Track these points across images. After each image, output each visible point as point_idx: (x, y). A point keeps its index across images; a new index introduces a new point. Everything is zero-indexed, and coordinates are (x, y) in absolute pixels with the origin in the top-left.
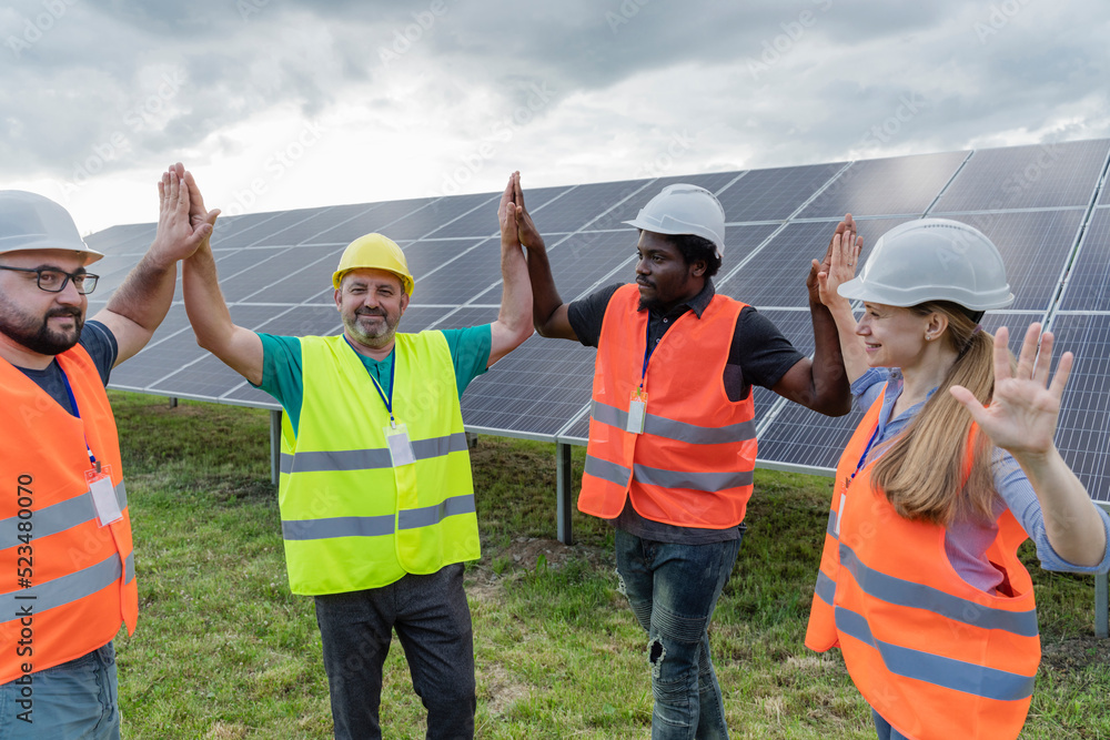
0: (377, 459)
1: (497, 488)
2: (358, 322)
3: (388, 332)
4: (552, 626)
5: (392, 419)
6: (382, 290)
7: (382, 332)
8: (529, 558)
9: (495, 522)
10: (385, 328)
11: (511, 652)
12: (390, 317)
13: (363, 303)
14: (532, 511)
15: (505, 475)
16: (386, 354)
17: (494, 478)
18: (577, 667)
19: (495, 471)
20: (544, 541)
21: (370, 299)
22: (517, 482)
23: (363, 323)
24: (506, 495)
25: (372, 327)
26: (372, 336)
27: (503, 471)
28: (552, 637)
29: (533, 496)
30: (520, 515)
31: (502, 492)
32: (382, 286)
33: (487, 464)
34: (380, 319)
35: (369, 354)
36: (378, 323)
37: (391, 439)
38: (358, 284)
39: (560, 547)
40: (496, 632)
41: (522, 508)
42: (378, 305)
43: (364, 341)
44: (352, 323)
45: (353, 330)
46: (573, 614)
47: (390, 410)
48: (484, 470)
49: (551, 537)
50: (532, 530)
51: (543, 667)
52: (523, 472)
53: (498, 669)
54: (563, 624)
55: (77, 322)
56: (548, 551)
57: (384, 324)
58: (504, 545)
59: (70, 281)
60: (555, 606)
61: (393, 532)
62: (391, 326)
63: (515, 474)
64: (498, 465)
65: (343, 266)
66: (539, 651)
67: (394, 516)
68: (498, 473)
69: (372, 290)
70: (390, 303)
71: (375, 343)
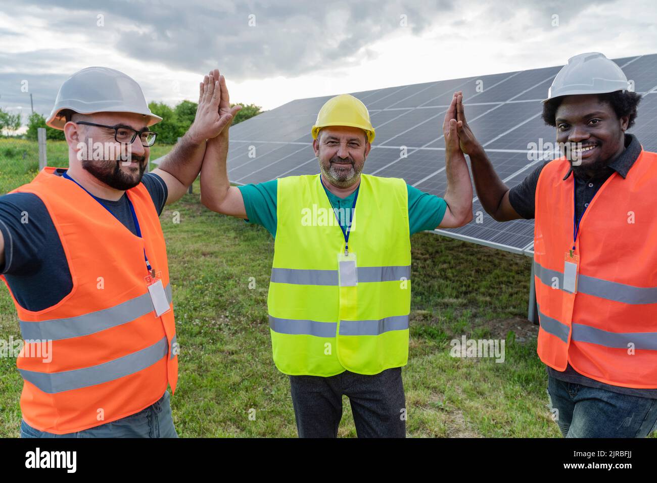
0: (327, 278)
1: (497, 274)
2: (332, 169)
3: (355, 176)
4: (509, 387)
5: (347, 248)
6: (351, 143)
7: (350, 177)
8: (503, 330)
9: (488, 299)
10: (353, 173)
11: (472, 404)
12: (357, 165)
13: (336, 153)
14: (517, 293)
15: (504, 264)
16: (350, 192)
17: (495, 265)
18: (520, 427)
19: (497, 261)
20: (518, 319)
21: (342, 151)
22: (511, 271)
23: (336, 170)
24: (501, 279)
25: (343, 173)
26: (342, 180)
27: (503, 262)
28: (507, 397)
29: (520, 282)
30: (507, 295)
31: (498, 276)
32: (352, 140)
33: (492, 256)
34: (349, 166)
35: (336, 193)
36: (348, 170)
37: (343, 264)
38: (333, 138)
39: (529, 325)
40: (467, 384)
41: (510, 290)
42: (348, 155)
43: (335, 182)
44: (327, 169)
45: (328, 174)
46: (527, 381)
47: (347, 240)
48: (489, 259)
49: (524, 316)
50: (511, 309)
51: (492, 422)
52: (517, 264)
53: (460, 415)
54: (518, 388)
55: (140, 166)
56: (519, 328)
57: (352, 170)
58: (488, 317)
59: (138, 136)
60: (515, 372)
61: (334, 336)
62: (357, 171)
63: (511, 265)
64: (500, 257)
65: (319, 124)
66: (494, 407)
67: (336, 324)
68: (499, 263)
69: (343, 143)
70: (357, 153)
71: (345, 184)
